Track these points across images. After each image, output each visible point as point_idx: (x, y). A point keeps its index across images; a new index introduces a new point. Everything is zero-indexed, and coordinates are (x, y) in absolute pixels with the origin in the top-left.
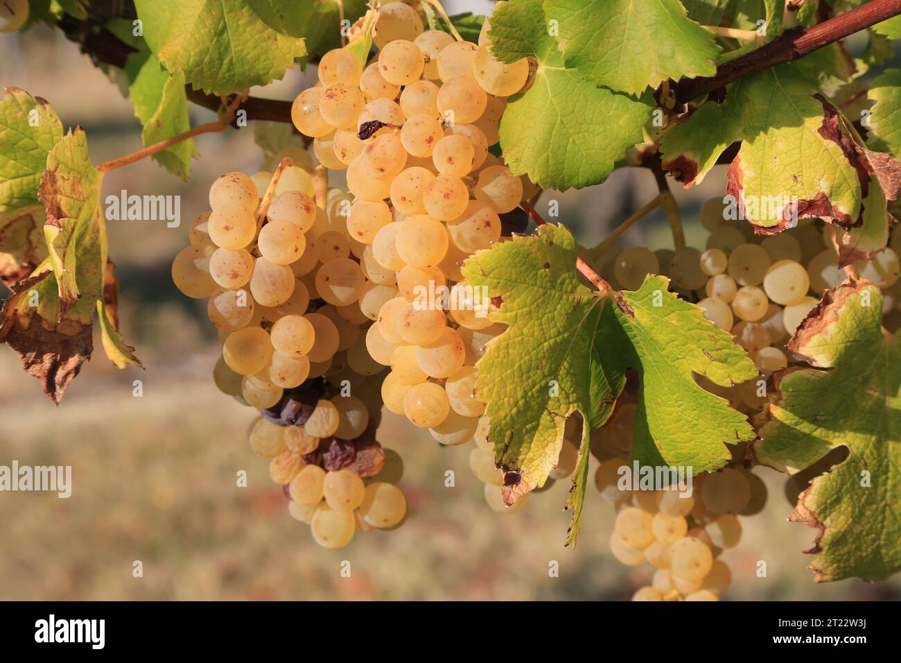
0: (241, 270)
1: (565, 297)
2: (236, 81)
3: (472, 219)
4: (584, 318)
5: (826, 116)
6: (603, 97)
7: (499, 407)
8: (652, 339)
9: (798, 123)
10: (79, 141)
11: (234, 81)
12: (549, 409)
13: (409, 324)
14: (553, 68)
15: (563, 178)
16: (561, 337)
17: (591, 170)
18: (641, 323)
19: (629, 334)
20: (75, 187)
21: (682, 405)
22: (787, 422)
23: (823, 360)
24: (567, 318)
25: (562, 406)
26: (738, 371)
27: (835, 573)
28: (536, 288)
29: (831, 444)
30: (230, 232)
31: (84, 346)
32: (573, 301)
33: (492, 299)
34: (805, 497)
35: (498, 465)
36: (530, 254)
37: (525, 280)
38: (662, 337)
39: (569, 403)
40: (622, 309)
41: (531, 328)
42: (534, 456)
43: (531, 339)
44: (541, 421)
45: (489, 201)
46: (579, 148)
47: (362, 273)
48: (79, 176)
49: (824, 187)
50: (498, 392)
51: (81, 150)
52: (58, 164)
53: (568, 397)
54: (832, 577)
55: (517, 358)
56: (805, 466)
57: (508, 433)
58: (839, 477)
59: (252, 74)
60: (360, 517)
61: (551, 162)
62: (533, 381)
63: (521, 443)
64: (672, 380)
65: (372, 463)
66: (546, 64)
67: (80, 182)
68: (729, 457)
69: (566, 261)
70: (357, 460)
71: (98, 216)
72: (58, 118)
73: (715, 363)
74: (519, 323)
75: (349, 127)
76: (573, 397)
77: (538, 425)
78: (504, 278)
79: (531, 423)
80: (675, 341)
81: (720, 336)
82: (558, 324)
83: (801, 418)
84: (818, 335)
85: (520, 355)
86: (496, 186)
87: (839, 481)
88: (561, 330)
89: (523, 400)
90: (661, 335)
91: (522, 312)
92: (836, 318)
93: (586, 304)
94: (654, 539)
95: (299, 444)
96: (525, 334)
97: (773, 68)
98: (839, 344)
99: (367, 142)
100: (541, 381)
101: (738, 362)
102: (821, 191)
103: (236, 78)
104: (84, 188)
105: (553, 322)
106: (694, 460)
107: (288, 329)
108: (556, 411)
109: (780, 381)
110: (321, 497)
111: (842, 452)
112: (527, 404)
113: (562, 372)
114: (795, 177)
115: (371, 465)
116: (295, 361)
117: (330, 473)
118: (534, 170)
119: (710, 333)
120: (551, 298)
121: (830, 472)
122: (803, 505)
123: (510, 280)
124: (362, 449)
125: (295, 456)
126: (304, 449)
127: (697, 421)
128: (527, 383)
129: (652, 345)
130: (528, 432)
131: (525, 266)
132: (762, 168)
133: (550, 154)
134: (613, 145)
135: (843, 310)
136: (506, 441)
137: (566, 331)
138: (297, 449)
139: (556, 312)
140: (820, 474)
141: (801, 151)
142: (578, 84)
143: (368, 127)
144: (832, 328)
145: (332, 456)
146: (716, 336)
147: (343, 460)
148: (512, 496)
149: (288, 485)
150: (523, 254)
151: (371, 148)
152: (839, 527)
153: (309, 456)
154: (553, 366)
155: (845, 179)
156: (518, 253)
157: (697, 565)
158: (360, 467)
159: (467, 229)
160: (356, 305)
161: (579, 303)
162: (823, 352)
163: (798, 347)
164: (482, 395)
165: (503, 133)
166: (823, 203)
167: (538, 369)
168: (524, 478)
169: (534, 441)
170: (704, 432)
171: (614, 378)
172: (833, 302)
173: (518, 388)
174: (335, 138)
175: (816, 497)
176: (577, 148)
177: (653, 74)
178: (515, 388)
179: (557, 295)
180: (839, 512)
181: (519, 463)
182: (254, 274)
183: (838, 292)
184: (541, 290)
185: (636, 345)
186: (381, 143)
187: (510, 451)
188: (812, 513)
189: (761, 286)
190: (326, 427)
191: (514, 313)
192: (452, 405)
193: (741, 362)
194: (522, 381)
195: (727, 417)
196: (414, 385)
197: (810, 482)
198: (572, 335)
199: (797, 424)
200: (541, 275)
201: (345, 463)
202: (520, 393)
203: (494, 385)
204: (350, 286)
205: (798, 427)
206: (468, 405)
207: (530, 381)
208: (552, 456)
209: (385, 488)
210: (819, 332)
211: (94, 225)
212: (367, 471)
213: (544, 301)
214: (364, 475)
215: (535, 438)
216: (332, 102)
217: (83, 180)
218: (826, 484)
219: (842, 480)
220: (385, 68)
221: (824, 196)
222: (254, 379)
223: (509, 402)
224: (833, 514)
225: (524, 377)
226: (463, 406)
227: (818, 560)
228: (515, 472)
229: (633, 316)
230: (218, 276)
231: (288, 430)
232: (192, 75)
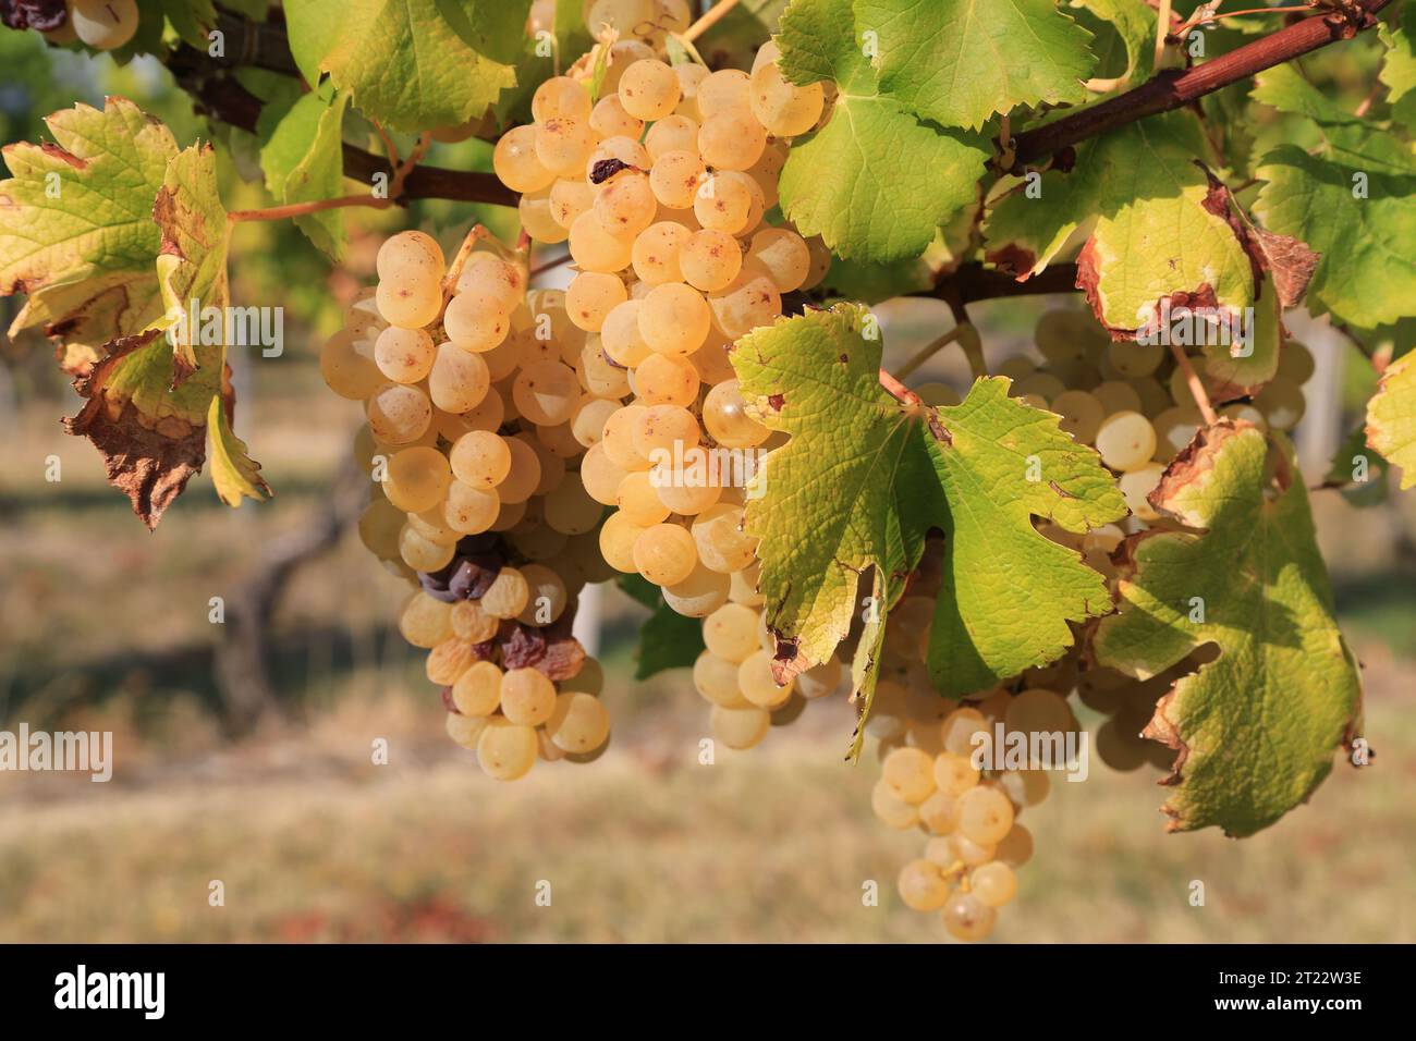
0: (420, 356)
1: (864, 406)
2: (421, 114)
3: (744, 290)
4: (886, 440)
5: (1210, 187)
6: (925, 139)
7: (774, 545)
8: (974, 476)
9: (1174, 193)
10: (206, 165)
11: (418, 113)
12: (838, 558)
13: (651, 431)
14: (860, 98)
15: (867, 245)
16: (857, 460)
17: (904, 238)
18: (962, 452)
19: (940, 472)
20: (198, 227)
21: (1010, 568)
22: (1142, 605)
23: (1196, 519)
24: (866, 436)
25: (855, 556)
26: (1099, 509)
27: (1194, 818)
28: (828, 388)
29: (1196, 639)
30: (409, 299)
31: (194, 453)
32: (874, 414)
33: (770, 397)
34: (1165, 703)
35: (770, 628)
36: (827, 336)
37: (815, 375)
38: (988, 471)
39: (865, 553)
40: (934, 434)
41: (821, 443)
42: (817, 621)
43: (820, 458)
44: (827, 574)
45: (765, 270)
46: (890, 205)
47: (578, 382)
48: (203, 214)
49: (1209, 276)
50: (775, 526)
51: (209, 180)
52: (179, 186)
53: (863, 545)
54: (1189, 823)
55: (801, 482)
56: (1161, 668)
57: (785, 585)
58: (1209, 682)
59: (442, 106)
60: (545, 740)
61: (852, 222)
62: (820, 516)
63: (799, 602)
64: (999, 534)
65: (568, 660)
66: (849, 93)
67: (203, 222)
68: (1070, 642)
69: (867, 357)
70: (548, 656)
71: (222, 281)
72: (175, 144)
73: (1065, 499)
74: (805, 434)
75: (573, 175)
76: (869, 546)
77: (822, 580)
78: (788, 369)
79: (815, 574)
80: (1008, 474)
81: (1081, 455)
82: (854, 443)
83: (1160, 600)
84: (1189, 485)
85: (805, 477)
86: (776, 251)
87: (1208, 687)
88: (857, 450)
89: (806, 541)
90: (989, 468)
91: (809, 420)
92: (1211, 465)
93: (891, 420)
94: (935, 789)
95: (472, 628)
96: (812, 450)
97: (1138, 122)
98: (1215, 499)
99: (604, 185)
100: (829, 517)
101: (1101, 495)
102: (1207, 281)
103: (422, 108)
104: (207, 230)
105: (848, 439)
106: (1021, 648)
107: (477, 446)
108: (847, 562)
109: (1134, 548)
110: (494, 707)
111: (1211, 650)
112: (810, 546)
113: (857, 509)
114: (1172, 262)
115: (566, 663)
116: (481, 494)
117: (511, 673)
118: (830, 230)
119: (1064, 453)
120: (847, 404)
121: (1198, 673)
122: (1163, 715)
123: (796, 373)
124: (554, 642)
125: (464, 647)
126: (478, 635)
127: (1030, 590)
128: (812, 517)
129: (973, 484)
130: (810, 587)
131: (817, 354)
132: (1127, 249)
133: (852, 211)
134: (936, 203)
135: (1219, 456)
136: (782, 595)
137: (863, 453)
138: (468, 634)
139: (852, 425)
140: (1186, 675)
141: (1179, 228)
142: (892, 121)
143: (606, 165)
144: (1206, 478)
145: (514, 647)
146: (1073, 456)
147: (529, 654)
148: (785, 673)
149: (451, 687)
150: (817, 336)
151: (609, 192)
152: (1206, 750)
153: (484, 646)
154: (846, 499)
155: (1236, 267)
156: (809, 334)
157: (995, 820)
158: (552, 665)
159: (738, 302)
160: (566, 427)
161: (881, 417)
162: (1196, 508)
163: (1163, 500)
164: (752, 527)
165: (783, 188)
166: (1207, 298)
167: (826, 499)
168: (802, 650)
169: (817, 601)
170: (1037, 606)
171: (912, 539)
172: (1206, 444)
173: (801, 523)
174: (552, 194)
175: (1179, 705)
176: (887, 206)
177: (1001, 99)
178: (796, 523)
179: (854, 403)
180: (1206, 730)
181: (796, 631)
182: (436, 362)
183: (1212, 432)
184: (835, 391)
185: (946, 490)
186: (624, 185)
187: (784, 612)
188: (1173, 728)
189: (1093, 445)
190: (512, 602)
191: (798, 420)
192: (701, 554)
193: (1105, 496)
194: (806, 513)
195: (1076, 579)
196: (646, 527)
197: (1172, 684)
198: (870, 461)
199: (1154, 608)
200: (836, 371)
201: (532, 658)
202: (802, 531)
203: (769, 515)
204: (562, 395)
205: (1155, 614)
206: (725, 553)
207: (816, 515)
208: (840, 623)
209: (582, 698)
210: (1189, 482)
211: (216, 291)
212: (561, 672)
213: (837, 409)
214: (556, 677)
215: (818, 597)
216: (555, 136)
217: (208, 221)
218: (1193, 689)
219: (1213, 685)
220: (630, 93)
221: (1209, 288)
222: (421, 524)
223: (788, 540)
224: (1199, 732)
225: (808, 509)
226: (717, 555)
227: (1175, 795)
228: (790, 642)
229: (950, 444)
230: (387, 362)
231: (455, 609)
232: (364, 95)
